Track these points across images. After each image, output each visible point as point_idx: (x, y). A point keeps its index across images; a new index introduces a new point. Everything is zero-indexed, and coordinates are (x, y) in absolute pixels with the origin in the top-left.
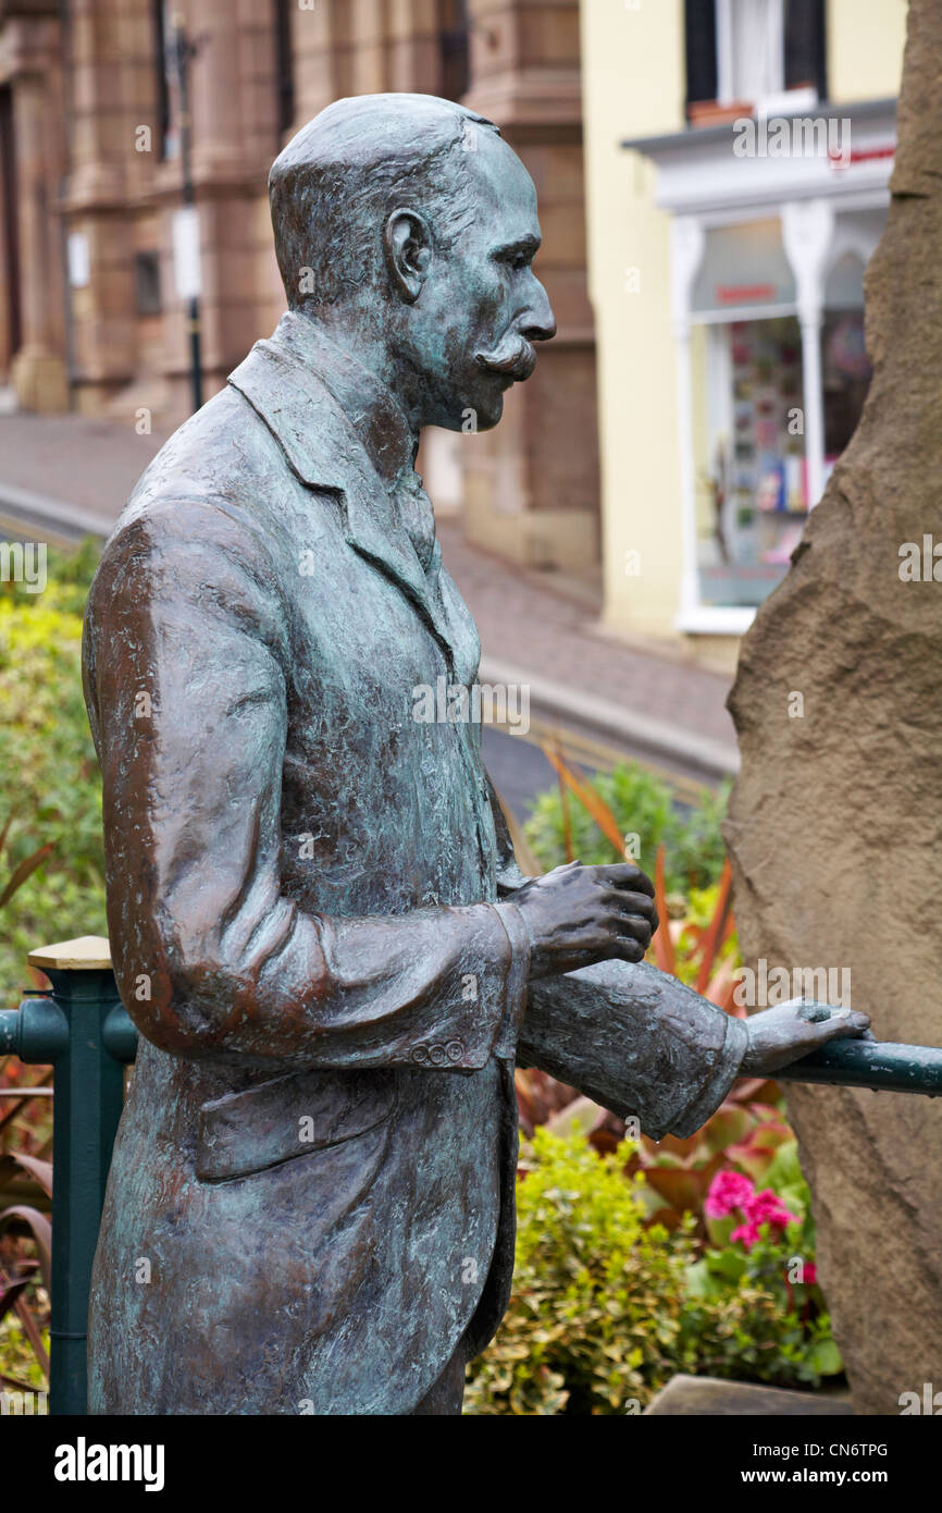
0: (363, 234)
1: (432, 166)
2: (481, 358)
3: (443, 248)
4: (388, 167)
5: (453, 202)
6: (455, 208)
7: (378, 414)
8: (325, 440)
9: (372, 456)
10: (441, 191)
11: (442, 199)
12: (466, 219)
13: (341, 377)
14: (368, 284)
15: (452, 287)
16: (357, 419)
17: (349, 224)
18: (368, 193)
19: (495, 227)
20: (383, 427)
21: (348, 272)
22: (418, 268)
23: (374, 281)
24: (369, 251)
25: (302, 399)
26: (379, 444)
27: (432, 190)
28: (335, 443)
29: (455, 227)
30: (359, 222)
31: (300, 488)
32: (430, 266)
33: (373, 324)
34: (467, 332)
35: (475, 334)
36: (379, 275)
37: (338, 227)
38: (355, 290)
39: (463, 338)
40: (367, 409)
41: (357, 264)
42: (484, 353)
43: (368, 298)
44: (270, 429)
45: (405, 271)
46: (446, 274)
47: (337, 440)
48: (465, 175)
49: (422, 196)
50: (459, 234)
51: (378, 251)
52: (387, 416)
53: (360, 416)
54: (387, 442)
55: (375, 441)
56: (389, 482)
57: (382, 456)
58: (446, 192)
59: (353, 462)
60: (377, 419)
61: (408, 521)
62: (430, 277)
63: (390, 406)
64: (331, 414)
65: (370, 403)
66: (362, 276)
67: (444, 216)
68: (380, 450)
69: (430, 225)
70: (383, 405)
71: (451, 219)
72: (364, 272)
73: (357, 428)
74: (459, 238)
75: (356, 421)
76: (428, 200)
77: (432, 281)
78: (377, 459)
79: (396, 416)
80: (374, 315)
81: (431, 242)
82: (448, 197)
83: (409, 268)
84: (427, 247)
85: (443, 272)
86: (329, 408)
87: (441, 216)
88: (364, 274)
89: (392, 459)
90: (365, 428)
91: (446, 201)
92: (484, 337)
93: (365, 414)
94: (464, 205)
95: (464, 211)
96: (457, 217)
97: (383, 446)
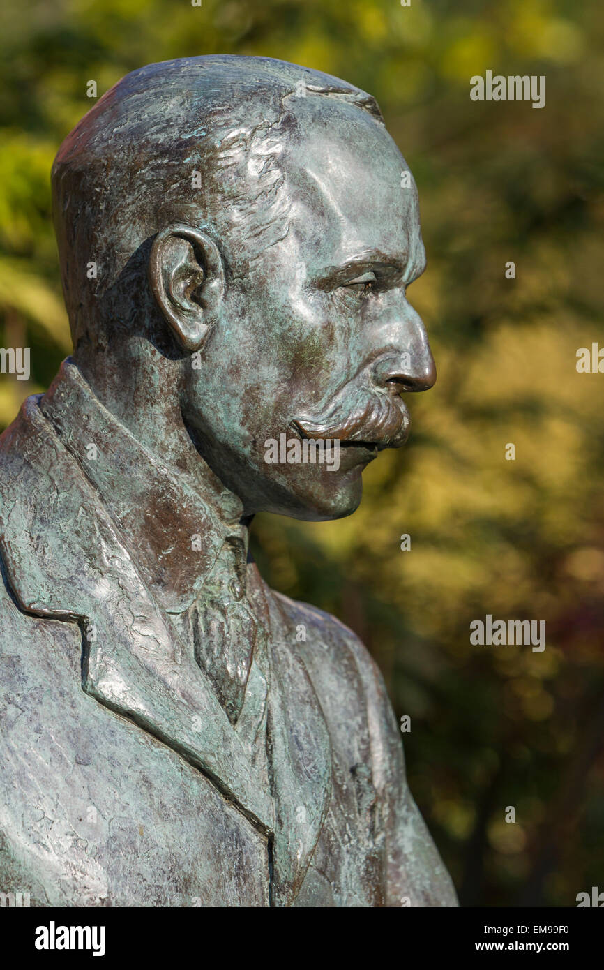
2: (297, 425)
3: (236, 276)
4: (160, 166)
5: (252, 213)
6: (254, 220)
7: (153, 505)
8: (69, 545)
9: (148, 564)
10: (234, 197)
11: (235, 208)
13: (102, 454)
14: (141, 325)
15: (253, 328)
16: (123, 513)
18: (133, 203)
19: (318, 243)
20: (165, 523)
21: (116, 309)
22: (202, 304)
23: (147, 322)
26: (160, 548)
27: (219, 197)
28: (85, 548)
29: (256, 246)
31: (18, 615)
32: (221, 302)
34: (276, 391)
35: (290, 393)
36: (152, 313)
38: (126, 334)
39: (269, 398)
40: (138, 498)
41: (125, 299)
42: (302, 418)
43: (140, 346)
45: (178, 309)
46: (243, 312)
47: (87, 544)
49: (205, 206)
50: (260, 255)
52: (169, 507)
54: (173, 542)
55: (153, 543)
56: (180, 598)
57: (167, 562)
58: (241, 199)
59: (109, 575)
60: (156, 514)
61: (209, 650)
62: (219, 316)
63: (173, 495)
64: (81, 508)
65: (141, 491)
66: (133, 316)
67: (238, 231)
68: (162, 554)
69: (219, 243)
70: (162, 495)
71: (248, 235)
72: (135, 310)
73: (120, 525)
74: (260, 261)
75: (121, 516)
76: (215, 212)
77: (224, 322)
78: (157, 566)
79: (184, 507)
80: (149, 370)
81: (221, 269)
82: (246, 206)
83: (186, 305)
84: (216, 276)
85: (239, 309)
86: (81, 500)
87: (233, 234)
88: (135, 313)
89: (184, 565)
90: (137, 526)
91: (241, 210)
92: (301, 395)
93: (134, 507)
94: (272, 216)
95: (270, 223)
96: (259, 231)
97: (166, 548)
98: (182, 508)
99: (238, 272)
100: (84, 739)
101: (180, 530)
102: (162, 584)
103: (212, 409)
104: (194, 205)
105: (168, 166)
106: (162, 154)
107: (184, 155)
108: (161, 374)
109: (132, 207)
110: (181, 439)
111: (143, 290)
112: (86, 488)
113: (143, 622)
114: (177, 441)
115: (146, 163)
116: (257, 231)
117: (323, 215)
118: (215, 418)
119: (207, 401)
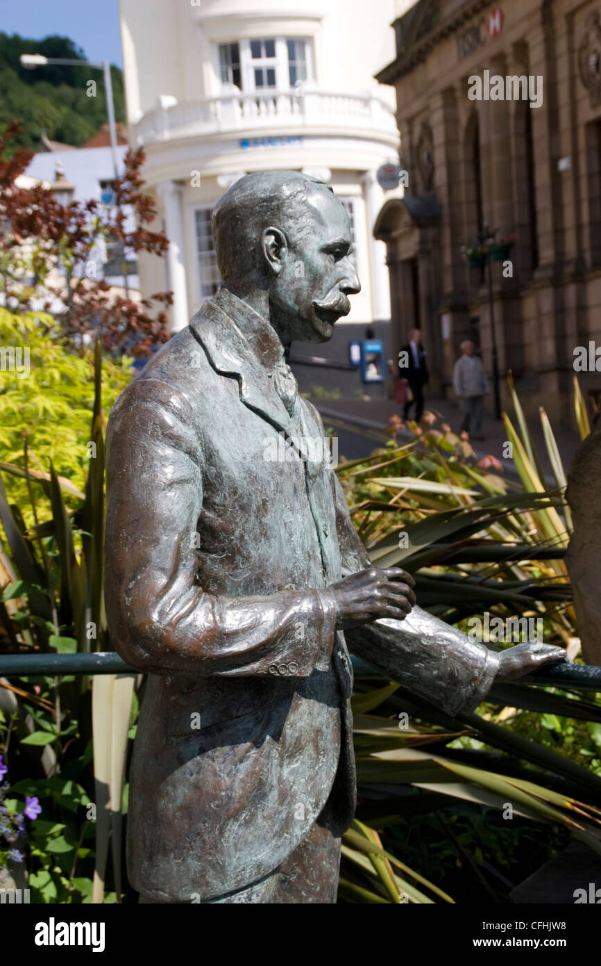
0: (250, 242)
1: (285, 204)
2: (315, 303)
3: (292, 247)
4: (263, 206)
5: (298, 223)
6: (298, 226)
7: (261, 335)
8: (231, 349)
9: (259, 356)
10: (291, 217)
11: (291, 221)
12: (305, 232)
13: (241, 316)
16: (250, 338)
17: (244, 237)
18: (252, 220)
19: (321, 236)
20: (265, 341)
22: (280, 258)
26: (263, 350)
27: (286, 217)
28: (237, 350)
29: (299, 236)
30: (249, 236)
31: (215, 373)
32: (286, 256)
34: (307, 290)
35: (312, 291)
37: (239, 239)
39: (305, 293)
40: (255, 332)
42: (317, 301)
45: (272, 260)
46: (295, 260)
47: (238, 348)
48: (304, 209)
49: (280, 221)
50: (301, 239)
52: (266, 336)
53: (252, 336)
54: (267, 349)
55: (261, 349)
57: (265, 356)
58: (293, 218)
59: (247, 359)
60: (261, 337)
61: (281, 390)
62: (286, 262)
63: (268, 331)
65: (257, 329)
67: (293, 230)
68: (264, 353)
69: (285, 235)
70: (264, 330)
71: (297, 231)
73: (250, 342)
74: (301, 241)
76: (284, 222)
77: (288, 265)
78: (262, 358)
79: (272, 335)
81: (286, 244)
82: (295, 220)
83: (275, 258)
84: (284, 246)
87: (291, 230)
89: (271, 358)
90: (255, 342)
91: (294, 222)
92: (317, 292)
93: (254, 335)
94: (304, 225)
95: (304, 227)
96: (300, 230)
97: (265, 351)
98: (270, 335)
100: (243, 417)
101: (270, 345)
102: (264, 364)
104: (276, 220)
105: (266, 206)
106: (263, 202)
107: (272, 201)
109: (252, 222)
112: (236, 327)
115: (257, 205)
119: (282, 294)
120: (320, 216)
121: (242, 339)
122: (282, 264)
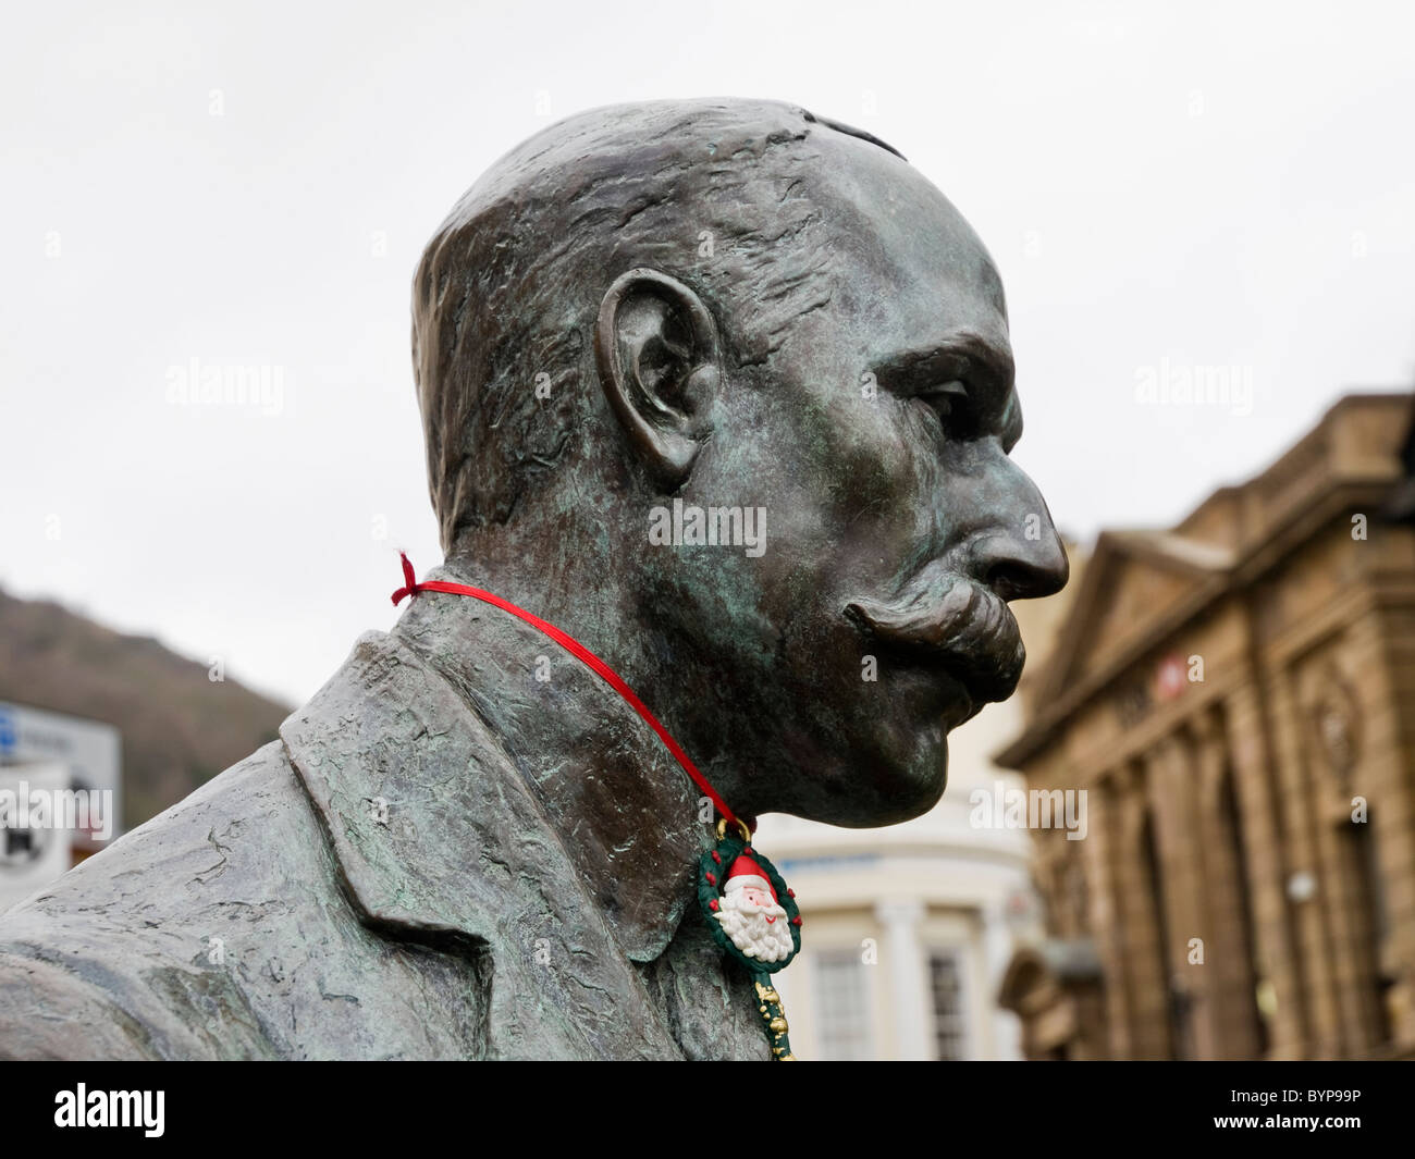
0: (556, 346)
1: (714, 180)
2: (856, 613)
3: (746, 361)
4: (611, 190)
5: (769, 261)
6: (776, 272)
7: (601, 764)
8: (450, 822)
9: (588, 867)
10: (738, 234)
11: (741, 252)
12: (801, 298)
13: (506, 675)
14: (574, 458)
15: (776, 446)
16: (548, 774)
17: (527, 329)
18: (564, 252)
19: (881, 316)
20: (620, 794)
21: (531, 439)
22: (688, 407)
23: (588, 449)
24: (572, 382)
25: (405, 730)
26: (612, 839)
28: (478, 827)
29: (779, 312)
30: (548, 321)
31: (355, 931)
32: (718, 403)
33: (585, 548)
35: (841, 557)
36: (597, 434)
37: (505, 341)
38: (550, 479)
40: (571, 745)
41: (548, 417)
42: (867, 603)
43: (576, 492)
44: (311, 799)
46: (759, 419)
47: (482, 818)
48: (802, 207)
49: (689, 248)
50: (786, 326)
51: (588, 384)
52: (626, 767)
53: (552, 769)
54: (633, 830)
55: (598, 831)
56: (645, 935)
57: (622, 867)
58: (751, 239)
59: (523, 873)
60: (602, 777)
62: (717, 427)
63: (634, 743)
64: (472, 761)
65: (578, 734)
66: (562, 444)
67: (748, 287)
68: (613, 852)
69: (714, 307)
70: (616, 742)
71: (765, 294)
72: (565, 434)
73: (541, 793)
74: (788, 337)
75: (542, 779)
77: (724, 437)
78: (605, 873)
79: (654, 768)
80: (591, 529)
81: (718, 348)
82: (758, 249)
83: (663, 406)
84: (709, 359)
85: (751, 416)
86: (470, 745)
87: (740, 292)
88: (565, 439)
89: (651, 876)
90: (570, 797)
91: (751, 256)
92: (864, 562)
93: (566, 762)
94: (804, 267)
95: (800, 279)
96: (782, 290)
97: (620, 842)
98: (650, 770)
99: (749, 352)
101: (644, 810)
102: (613, 906)
103: (706, 583)
104: (671, 245)
105: (629, 189)
106: (615, 170)
107: (653, 168)
108: (611, 535)
109: (562, 260)
110: (646, 651)
111: (581, 397)
113: (584, 962)
114: (641, 654)
115: (588, 184)
116: (778, 290)
117: (886, 274)
118: (711, 599)
119: (698, 568)
120: (871, 237)
121: (504, 779)
122: (701, 434)
